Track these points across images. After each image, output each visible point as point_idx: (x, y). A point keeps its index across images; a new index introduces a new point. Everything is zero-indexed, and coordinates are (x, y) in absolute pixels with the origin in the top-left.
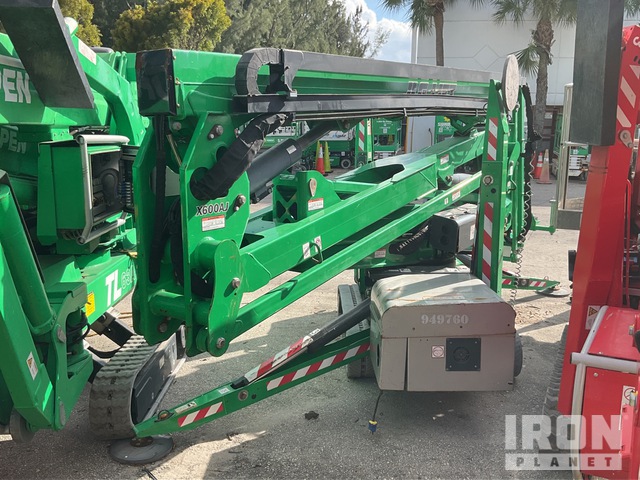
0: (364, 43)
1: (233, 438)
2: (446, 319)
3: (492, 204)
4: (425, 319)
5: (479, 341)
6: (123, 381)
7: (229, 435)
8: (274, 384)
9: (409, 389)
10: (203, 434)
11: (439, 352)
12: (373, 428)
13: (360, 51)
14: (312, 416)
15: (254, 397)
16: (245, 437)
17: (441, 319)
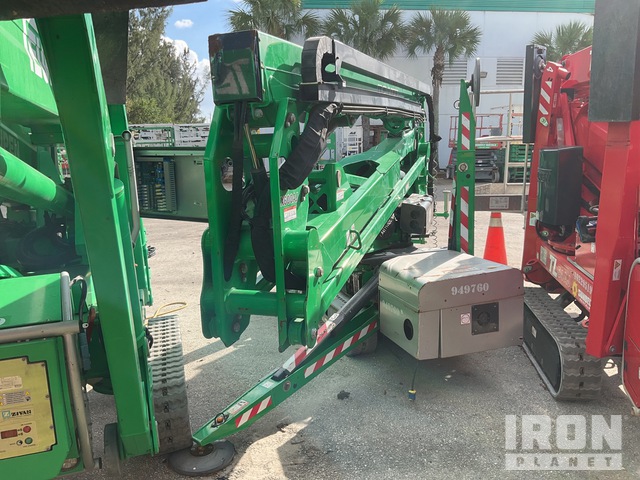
0: (194, 78)
1: (284, 429)
2: (471, 289)
3: (467, 188)
4: (454, 290)
5: (497, 304)
6: (176, 390)
7: (280, 427)
8: (310, 371)
9: (442, 357)
10: (254, 431)
11: (466, 319)
12: (413, 396)
13: (191, 85)
14: (343, 396)
15: (295, 386)
16: (298, 427)
17: (467, 289)
